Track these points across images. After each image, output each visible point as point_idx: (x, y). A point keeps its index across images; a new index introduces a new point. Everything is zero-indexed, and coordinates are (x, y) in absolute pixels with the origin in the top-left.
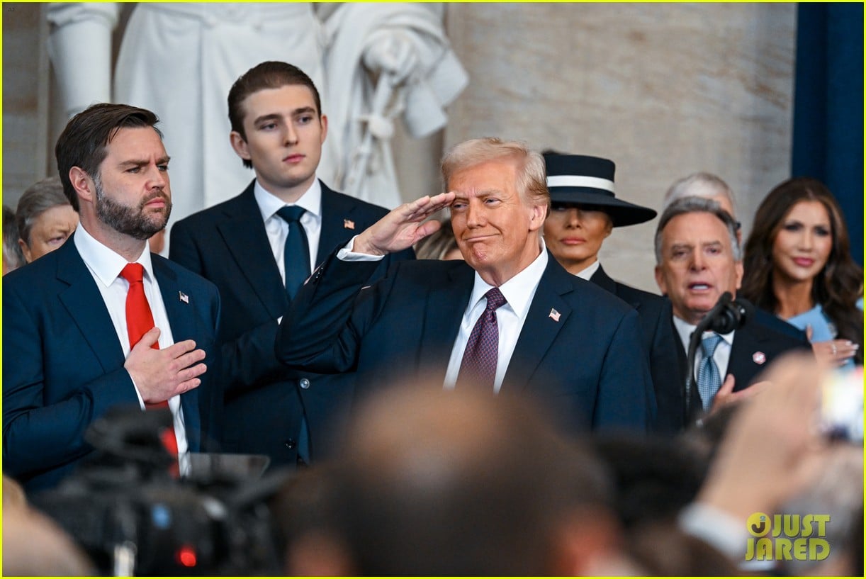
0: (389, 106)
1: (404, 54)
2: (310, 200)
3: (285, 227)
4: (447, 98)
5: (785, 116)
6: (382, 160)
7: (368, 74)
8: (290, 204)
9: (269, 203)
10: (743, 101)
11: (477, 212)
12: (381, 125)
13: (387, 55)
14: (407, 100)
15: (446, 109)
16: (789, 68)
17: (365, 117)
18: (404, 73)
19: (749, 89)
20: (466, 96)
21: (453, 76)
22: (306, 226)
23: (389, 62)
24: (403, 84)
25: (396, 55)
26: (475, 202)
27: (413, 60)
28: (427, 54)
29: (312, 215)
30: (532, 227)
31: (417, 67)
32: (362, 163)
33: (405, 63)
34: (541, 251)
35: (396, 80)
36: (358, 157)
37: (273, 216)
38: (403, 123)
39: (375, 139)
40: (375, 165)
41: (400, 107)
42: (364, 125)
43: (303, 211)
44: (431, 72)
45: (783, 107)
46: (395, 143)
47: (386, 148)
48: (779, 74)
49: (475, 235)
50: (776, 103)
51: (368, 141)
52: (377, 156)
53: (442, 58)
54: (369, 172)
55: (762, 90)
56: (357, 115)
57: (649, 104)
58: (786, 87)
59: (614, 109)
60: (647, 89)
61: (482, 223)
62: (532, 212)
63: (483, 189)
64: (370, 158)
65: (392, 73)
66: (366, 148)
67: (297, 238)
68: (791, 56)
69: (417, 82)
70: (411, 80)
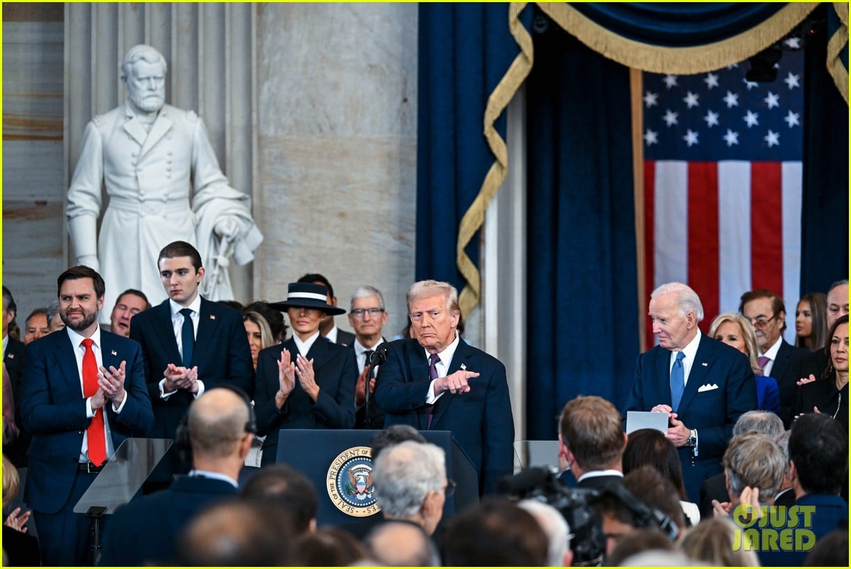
0: (227, 252)
1: (233, 228)
2: (195, 306)
3: (182, 318)
4: (254, 248)
5: (412, 250)
6: (224, 277)
7: (217, 237)
8: (186, 308)
9: (176, 307)
10: (393, 244)
11: (427, 319)
12: (223, 261)
13: (224, 228)
14: (235, 249)
15: (253, 252)
16: (413, 228)
17: (215, 257)
18: (233, 237)
19: (394, 238)
20: (262, 244)
21: (256, 237)
22: (192, 318)
23: (226, 231)
24: (233, 241)
25: (229, 228)
26: (426, 314)
27: (238, 230)
28: (244, 227)
29: (195, 312)
30: (452, 326)
31: (240, 233)
32: (215, 279)
33: (234, 231)
34: (455, 337)
35: (229, 240)
36: (213, 276)
37: (177, 313)
38: (233, 259)
39: (220, 267)
40: (221, 279)
41: (232, 251)
42: (215, 261)
43: (191, 311)
44: (246, 235)
45: (410, 246)
46: (230, 269)
47: (226, 271)
48: (409, 231)
49: (425, 332)
50: (407, 244)
51: (217, 267)
52: (222, 275)
53: (251, 228)
54: (218, 282)
55: (400, 238)
56: (212, 256)
57: (348, 246)
58: (412, 237)
59: (332, 249)
60: (347, 239)
61: (430, 325)
62: (453, 319)
63: (430, 308)
64: (219, 276)
65: (228, 236)
66: (216, 271)
67: (188, 324)
68: (414, 223)
69: (239, 240)
70: (237, 239)
